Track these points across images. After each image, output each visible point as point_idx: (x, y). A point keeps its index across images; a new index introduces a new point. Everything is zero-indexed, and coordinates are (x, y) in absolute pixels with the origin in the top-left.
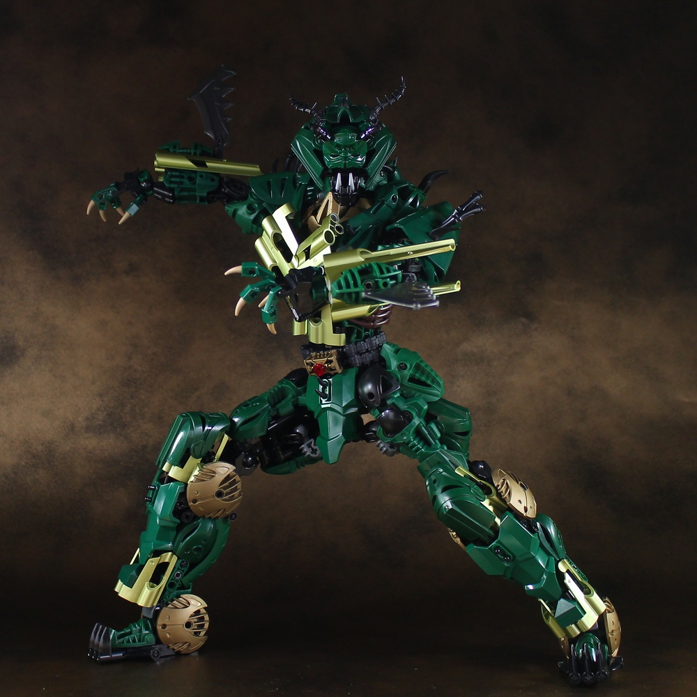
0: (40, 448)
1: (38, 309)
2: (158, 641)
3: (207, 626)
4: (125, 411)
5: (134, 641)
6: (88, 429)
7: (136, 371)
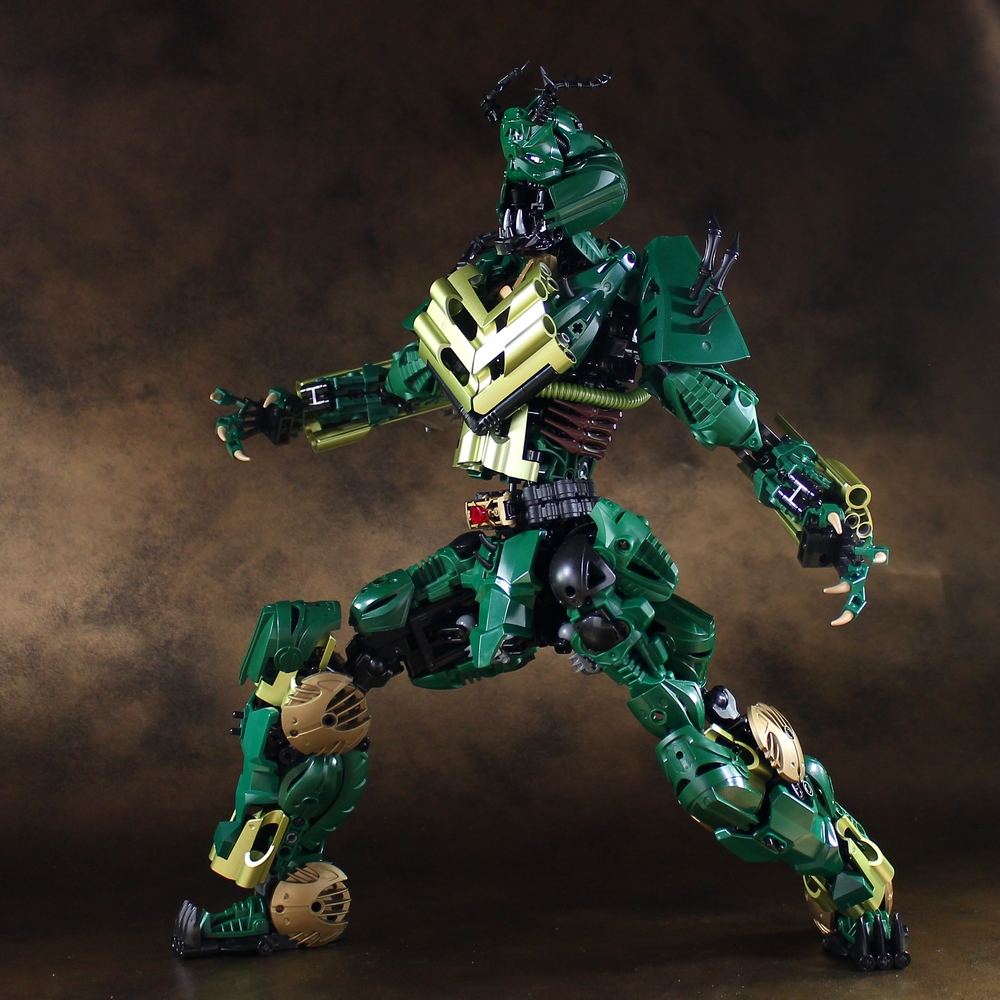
0: (19, 646)
1: (14, 448)
2: (272, 928)
3: (346, 906)
4: (141, 593)
5: (236, 928)
6: (87, 619)
7: (155, 536)
